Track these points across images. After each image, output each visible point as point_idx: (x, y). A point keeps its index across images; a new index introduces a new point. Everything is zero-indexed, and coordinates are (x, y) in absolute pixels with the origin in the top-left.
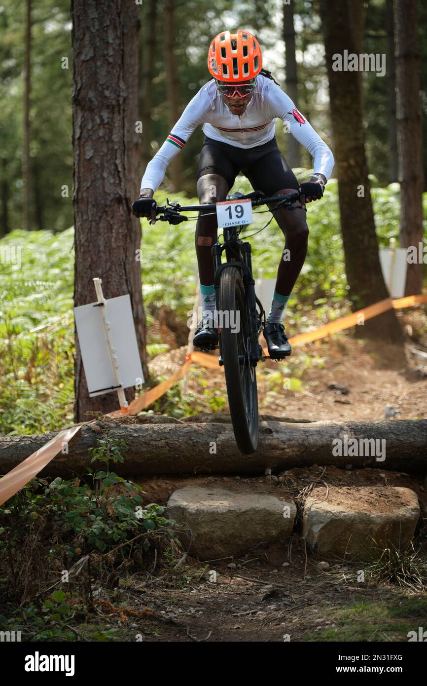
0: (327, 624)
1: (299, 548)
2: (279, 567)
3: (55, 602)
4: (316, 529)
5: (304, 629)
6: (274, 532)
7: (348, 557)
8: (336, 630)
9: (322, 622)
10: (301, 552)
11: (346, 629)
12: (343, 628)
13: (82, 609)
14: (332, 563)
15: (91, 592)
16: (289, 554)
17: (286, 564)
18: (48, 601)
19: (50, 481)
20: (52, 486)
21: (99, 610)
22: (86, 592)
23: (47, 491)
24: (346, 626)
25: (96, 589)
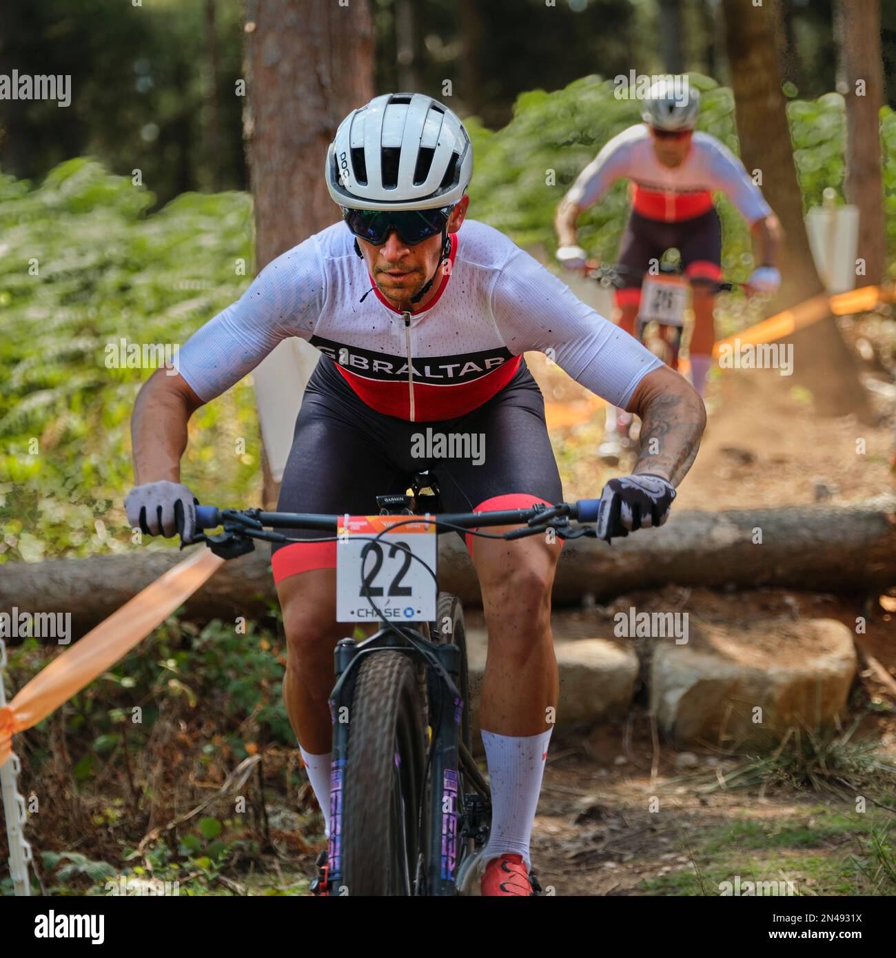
0: (681, 863)
1: (644, 732)
2: (609, 765)
3: (202, 838)
4: (673, 698)
5: (640, 873)
6: (599, 706)
7: (727, 745)
8: (695, 873)
9: (673, 859)
10: (647, 739)
11: (712, 870)
12: (709, 868)
13: (251, 848)
14: (701, 757)
15: (266, 816)
16: (626, 742)
17: (621, 760)
18: (190, 836)
19: (201, 627)
20: (206, 635)
21: (282, 850)
22: (257, 817)
23: (197, 644)
24: (713, 865)
25: (276, 813)
